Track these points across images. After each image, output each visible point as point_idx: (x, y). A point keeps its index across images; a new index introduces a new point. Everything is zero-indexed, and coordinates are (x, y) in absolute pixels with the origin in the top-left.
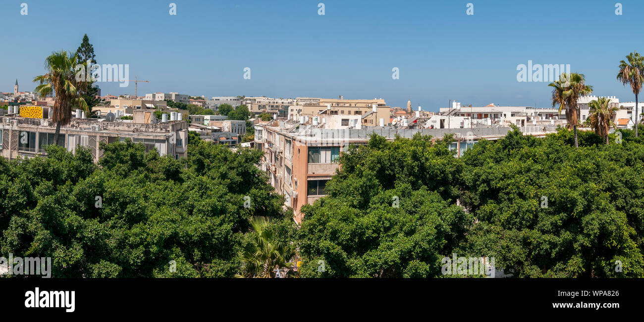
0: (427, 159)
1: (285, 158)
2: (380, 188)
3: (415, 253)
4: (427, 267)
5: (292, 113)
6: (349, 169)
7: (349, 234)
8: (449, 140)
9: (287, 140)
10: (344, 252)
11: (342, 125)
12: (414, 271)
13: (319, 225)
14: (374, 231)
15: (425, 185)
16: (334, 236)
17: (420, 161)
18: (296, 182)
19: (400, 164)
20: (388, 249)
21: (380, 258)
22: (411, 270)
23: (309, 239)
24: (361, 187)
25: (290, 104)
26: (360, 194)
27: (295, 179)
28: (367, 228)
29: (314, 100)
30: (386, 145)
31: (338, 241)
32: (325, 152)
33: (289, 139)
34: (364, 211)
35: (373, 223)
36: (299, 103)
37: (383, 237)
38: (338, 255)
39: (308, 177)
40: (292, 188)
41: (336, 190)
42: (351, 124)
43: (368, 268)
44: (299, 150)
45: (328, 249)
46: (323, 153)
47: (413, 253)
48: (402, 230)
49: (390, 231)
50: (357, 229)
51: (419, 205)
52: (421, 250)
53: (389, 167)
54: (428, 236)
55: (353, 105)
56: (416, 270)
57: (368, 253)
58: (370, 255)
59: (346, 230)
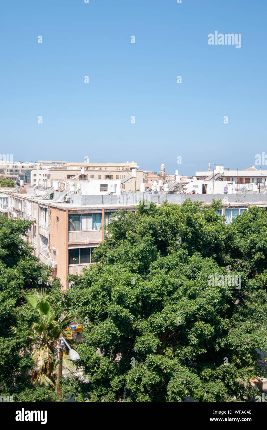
0: (201, 226)
1: (40, 227)
2: (159, 253)
3: (199, 315)
4: (212, 329)
5: (35, 178)
6: (118, 235)
7: (134, 298)
8: (218, 206)
9: (41, 208)
10: (132, 315)
11: (101, 191)
12: (200, 332)
13: (103, 291)
14: (159, 295)
15: (198, 251)
16: (121, 300)
17: (194, 228)
18: (55, 252)
19: (172, 231)
20: (173, 311)
21: (166, 321)
22: (197, 331)
23: (93, 305)
24: (140, 253)
25: (32, 169)
26: (140, 260)
27: (54, 248)
28: (152, 292)
29: (58, 163)
30: (157, 211)
31: (124, 305)
32: (86, 219)
33: (44, 207)
34: (143, 276)
35: (157, 286)
36: (43, 167)
37: (167, 300)
38: (126, 318)
39: (70, 245)
40: (50, 258)
41: (113, 256)
42: (110, 189)
43: (153, 329)
44: (58, 218)
45: (117, 313)
46: (84, 220)
47: (197, 315)
48: (185, 294)
49: (174, 295)
50: (142, 293)
51: (197, 270)
52: (206, 313)
53: (161, 234)
54: (213, 299)
55: (103, 169)
56: (202, 331)
57: (152, 315)
58: (155, 317)
59: (132, 294)
